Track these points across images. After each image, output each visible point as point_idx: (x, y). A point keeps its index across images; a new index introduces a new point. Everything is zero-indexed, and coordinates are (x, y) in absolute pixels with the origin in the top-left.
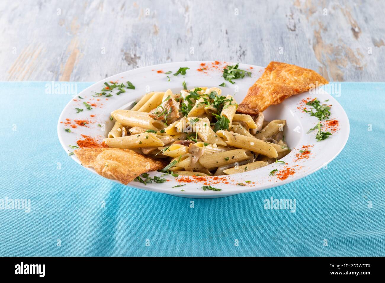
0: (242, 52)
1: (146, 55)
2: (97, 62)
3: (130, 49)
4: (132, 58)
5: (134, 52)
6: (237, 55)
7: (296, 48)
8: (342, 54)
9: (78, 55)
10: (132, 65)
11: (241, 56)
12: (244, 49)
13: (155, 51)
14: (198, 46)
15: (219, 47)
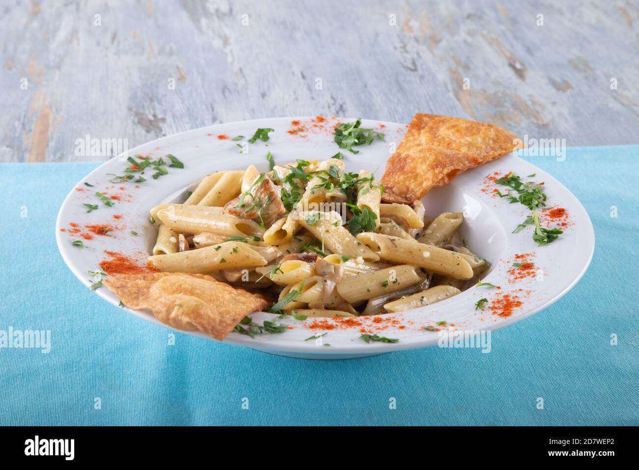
0: (338, 107)
1: (174, 116)
2: (88, 128)
3: (143, 107)
4: (150, 121)
5: (152, 111)
6: (330, 111)
7: (428, 97)
8: (508, 104)
9: (51, 117)
10: (153, 132)
11: (337, 112)
12: (339, 102)
13: (188, 109)
14: (261, 99)
15: (297, 99)
